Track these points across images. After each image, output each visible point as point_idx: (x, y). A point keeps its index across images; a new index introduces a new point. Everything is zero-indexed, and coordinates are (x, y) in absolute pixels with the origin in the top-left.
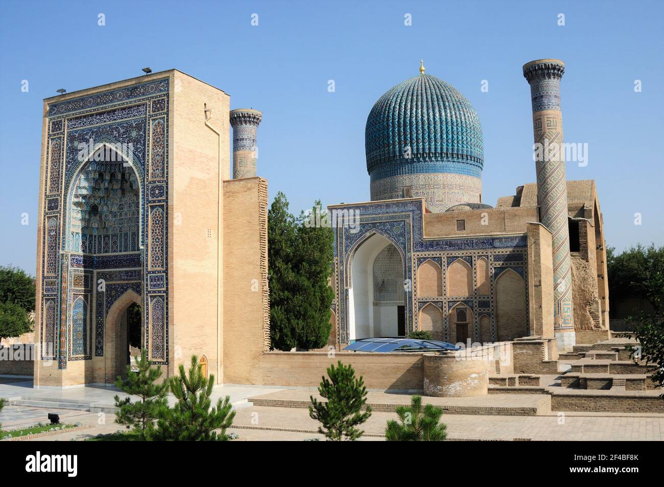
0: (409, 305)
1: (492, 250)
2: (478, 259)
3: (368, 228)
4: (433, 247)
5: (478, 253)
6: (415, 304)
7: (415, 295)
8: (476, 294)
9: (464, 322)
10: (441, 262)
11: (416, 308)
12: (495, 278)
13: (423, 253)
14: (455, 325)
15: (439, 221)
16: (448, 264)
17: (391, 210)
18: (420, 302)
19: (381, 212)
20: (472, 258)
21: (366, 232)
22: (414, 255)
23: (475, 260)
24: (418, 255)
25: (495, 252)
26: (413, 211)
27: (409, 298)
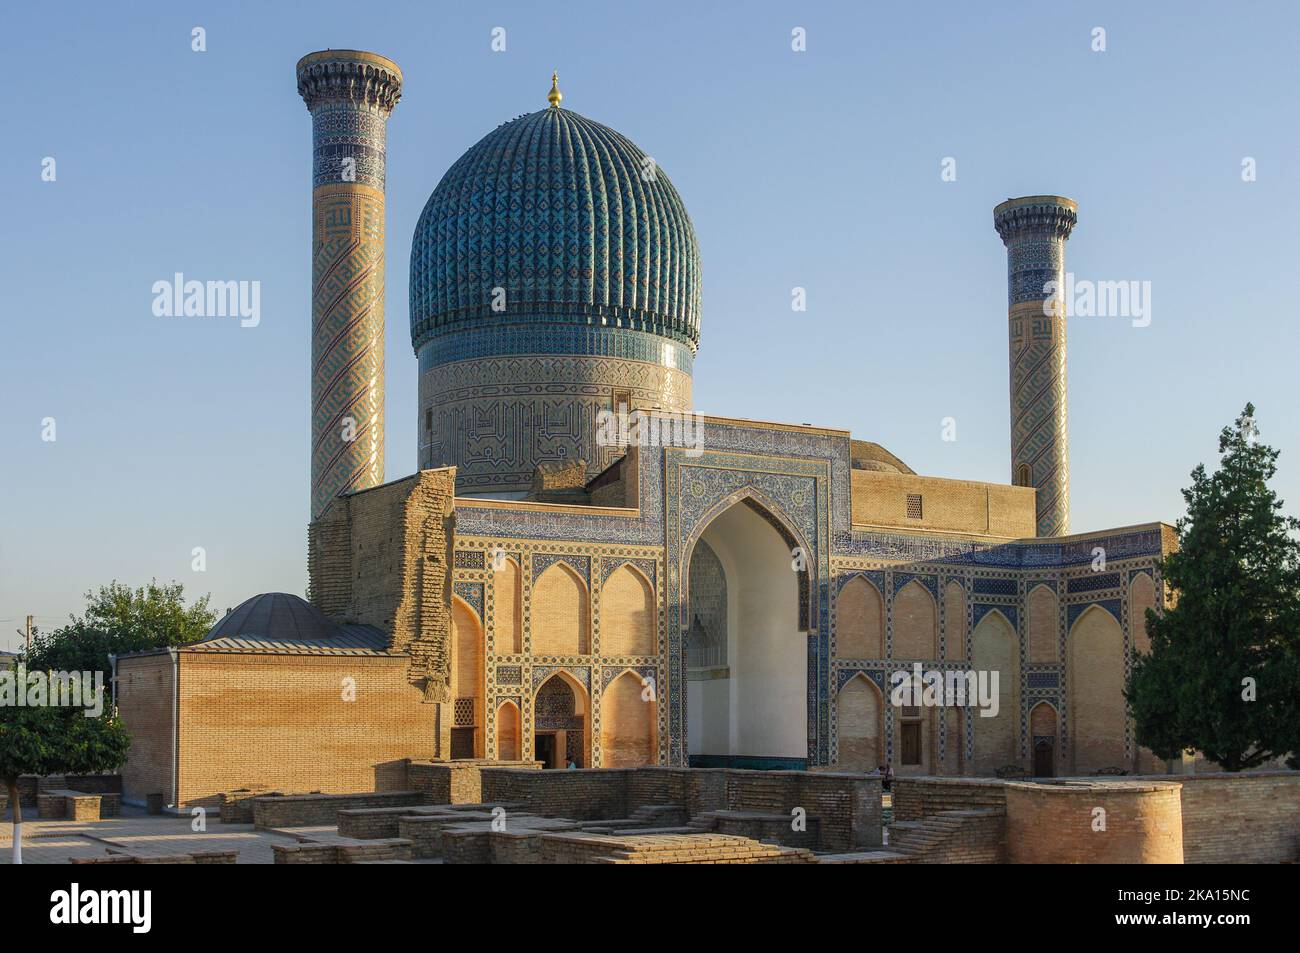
0: (821, 677)
1: (970, 568)
2: (947, 583)
3: (737, 484)
4: (869, 548)
5: (949, 571)
6: (833, 674)
7: (833, 654)
8: (943, 657)
9: (915, 718)
10: (884, 584)
11: (833, 683)
12: (974, 626)
13: (851, 559)
14: (899, 725)
15: (877, 491)
16: (896, 588)
17: (785, 448)
18: (842, 671)
19: (765, 449)
20: (937, 580)
21: (730, 492)
22: (834, 561)
23: (942, 586)
24: (841, 563)
25: (976, 573)
26: (832, 459)
27: (821, 659)
